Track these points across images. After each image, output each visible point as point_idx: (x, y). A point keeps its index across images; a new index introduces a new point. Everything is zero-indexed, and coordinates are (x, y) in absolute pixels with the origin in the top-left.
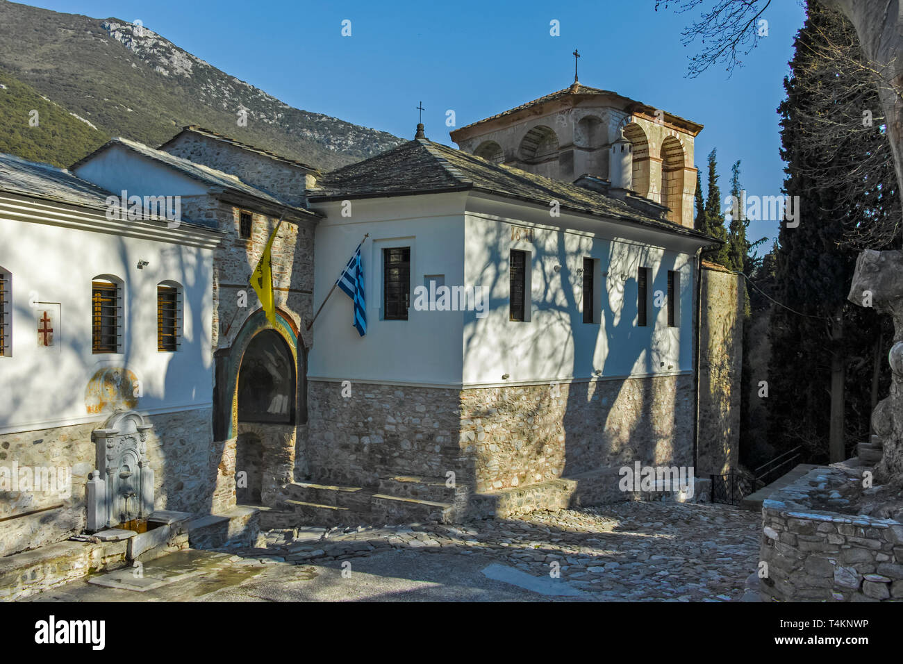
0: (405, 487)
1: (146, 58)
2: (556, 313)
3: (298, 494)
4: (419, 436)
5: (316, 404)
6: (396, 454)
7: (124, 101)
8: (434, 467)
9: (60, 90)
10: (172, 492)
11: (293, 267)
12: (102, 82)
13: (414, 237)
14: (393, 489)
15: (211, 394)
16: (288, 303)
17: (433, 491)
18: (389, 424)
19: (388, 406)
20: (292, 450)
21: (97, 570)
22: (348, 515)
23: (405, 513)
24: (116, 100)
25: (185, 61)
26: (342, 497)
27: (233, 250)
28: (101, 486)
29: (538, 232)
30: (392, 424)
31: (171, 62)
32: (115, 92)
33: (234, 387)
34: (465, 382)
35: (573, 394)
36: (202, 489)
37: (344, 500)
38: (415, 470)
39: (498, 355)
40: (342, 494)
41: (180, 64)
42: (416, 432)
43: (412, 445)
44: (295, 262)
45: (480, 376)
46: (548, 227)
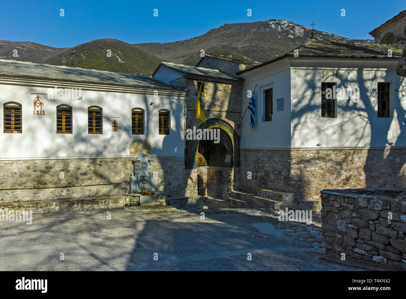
0: (266, 194)
1: (284, 33)
2: (356, 112)
3: (233, 195)
4: (276, 172)
5: (243, 159)
6: (268, 180)
7: (275, 52)
8: (281, 186)
9: (251, 53)
10: (166, 185)
11: (229, 102)
12: (267, 46)
13: (273, 83)
14: (262, 194)
15: (184, 151)
16: (226, 117)
17: (275, 196)
18: (266, 167)
19: (266, 159)
20: (232, 178)
21: (128, 205)
22: (246, 204)
23: (263, 204)
24: (272, 53)
25: (301, 30)
26: (246, 197)
27: (194, 97)
28: (134, 178)
29: (342, 71)
30: (267, 166)
31: (295, 32)
32: (272, 49)
33: (196, 149)
34: (292, 147)
35: (371, 155)
36: (180, 186)
37: (247, 198)
38: (275, 187)
39: (314, 133)
40: (246, 196)
41: (299, 31)
42: (275, 170)
43: (274, 176)
44: (230, 100)
45: (302, 143)
46: (349, 69)
